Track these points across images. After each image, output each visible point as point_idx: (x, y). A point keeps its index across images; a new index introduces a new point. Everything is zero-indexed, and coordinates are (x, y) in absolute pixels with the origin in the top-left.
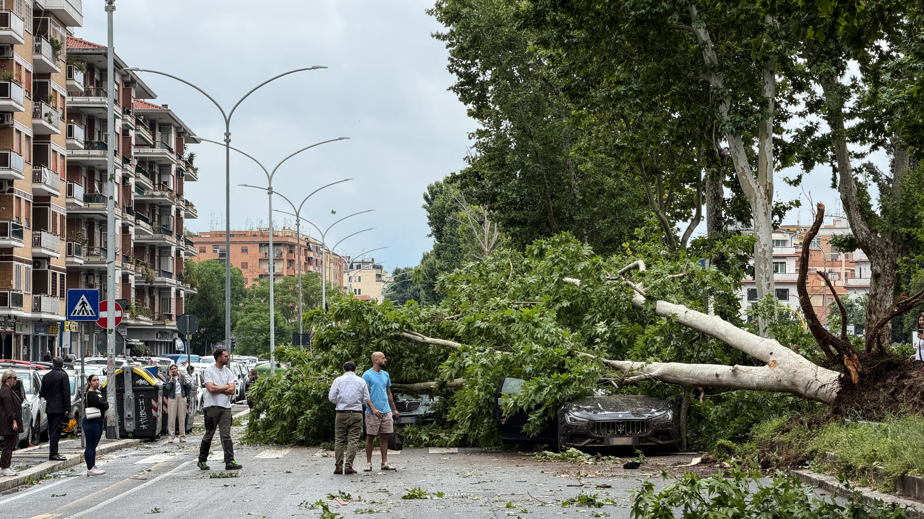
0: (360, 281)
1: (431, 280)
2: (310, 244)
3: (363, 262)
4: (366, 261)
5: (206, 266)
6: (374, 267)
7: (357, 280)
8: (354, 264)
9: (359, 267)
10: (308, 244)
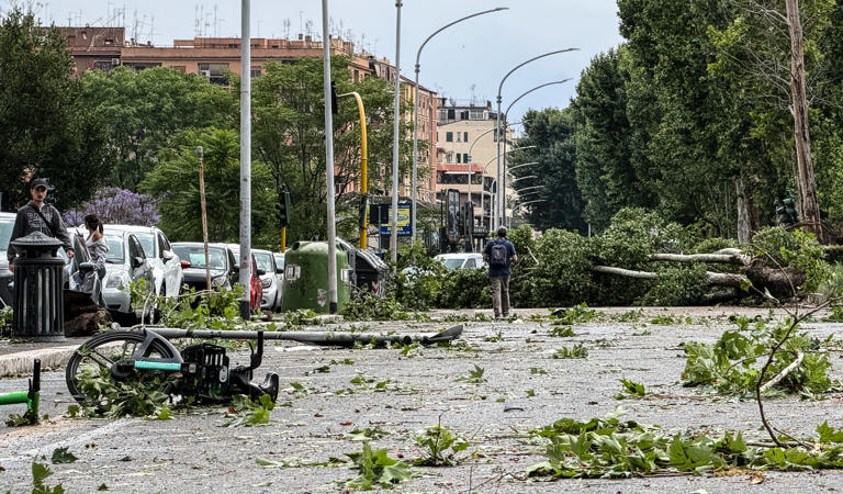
0: (466, 140)
1: (606, 99)
2: (377, 67)
3: (472, 108)
4: (476, 105)
5: (153, 80)
6: (492, 116)
7: (462, 138)
8: (456, 111)
9: (464, 116)
10: (372, 66)
